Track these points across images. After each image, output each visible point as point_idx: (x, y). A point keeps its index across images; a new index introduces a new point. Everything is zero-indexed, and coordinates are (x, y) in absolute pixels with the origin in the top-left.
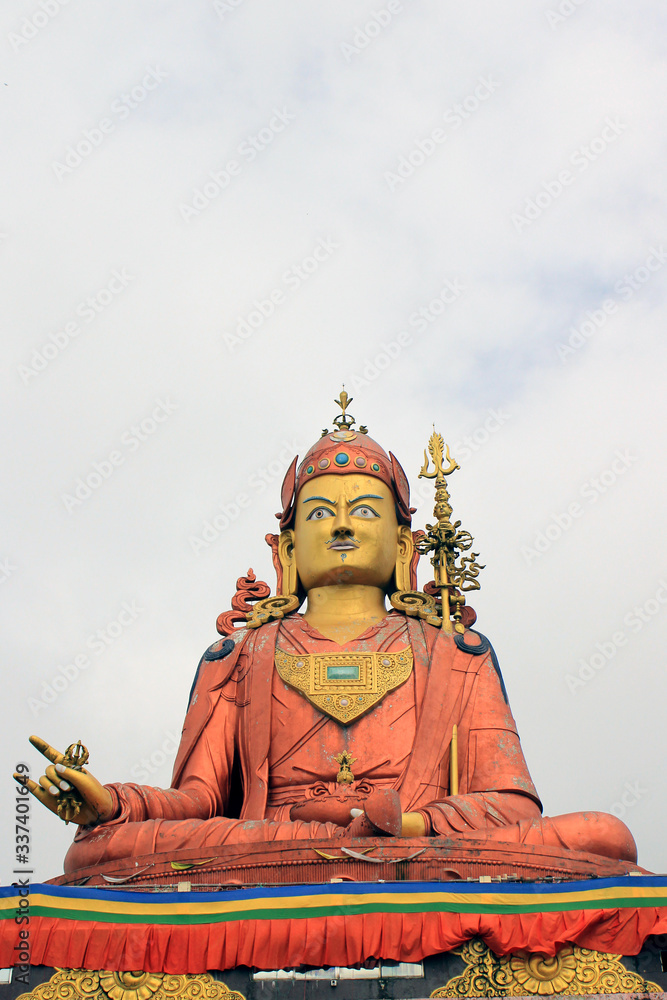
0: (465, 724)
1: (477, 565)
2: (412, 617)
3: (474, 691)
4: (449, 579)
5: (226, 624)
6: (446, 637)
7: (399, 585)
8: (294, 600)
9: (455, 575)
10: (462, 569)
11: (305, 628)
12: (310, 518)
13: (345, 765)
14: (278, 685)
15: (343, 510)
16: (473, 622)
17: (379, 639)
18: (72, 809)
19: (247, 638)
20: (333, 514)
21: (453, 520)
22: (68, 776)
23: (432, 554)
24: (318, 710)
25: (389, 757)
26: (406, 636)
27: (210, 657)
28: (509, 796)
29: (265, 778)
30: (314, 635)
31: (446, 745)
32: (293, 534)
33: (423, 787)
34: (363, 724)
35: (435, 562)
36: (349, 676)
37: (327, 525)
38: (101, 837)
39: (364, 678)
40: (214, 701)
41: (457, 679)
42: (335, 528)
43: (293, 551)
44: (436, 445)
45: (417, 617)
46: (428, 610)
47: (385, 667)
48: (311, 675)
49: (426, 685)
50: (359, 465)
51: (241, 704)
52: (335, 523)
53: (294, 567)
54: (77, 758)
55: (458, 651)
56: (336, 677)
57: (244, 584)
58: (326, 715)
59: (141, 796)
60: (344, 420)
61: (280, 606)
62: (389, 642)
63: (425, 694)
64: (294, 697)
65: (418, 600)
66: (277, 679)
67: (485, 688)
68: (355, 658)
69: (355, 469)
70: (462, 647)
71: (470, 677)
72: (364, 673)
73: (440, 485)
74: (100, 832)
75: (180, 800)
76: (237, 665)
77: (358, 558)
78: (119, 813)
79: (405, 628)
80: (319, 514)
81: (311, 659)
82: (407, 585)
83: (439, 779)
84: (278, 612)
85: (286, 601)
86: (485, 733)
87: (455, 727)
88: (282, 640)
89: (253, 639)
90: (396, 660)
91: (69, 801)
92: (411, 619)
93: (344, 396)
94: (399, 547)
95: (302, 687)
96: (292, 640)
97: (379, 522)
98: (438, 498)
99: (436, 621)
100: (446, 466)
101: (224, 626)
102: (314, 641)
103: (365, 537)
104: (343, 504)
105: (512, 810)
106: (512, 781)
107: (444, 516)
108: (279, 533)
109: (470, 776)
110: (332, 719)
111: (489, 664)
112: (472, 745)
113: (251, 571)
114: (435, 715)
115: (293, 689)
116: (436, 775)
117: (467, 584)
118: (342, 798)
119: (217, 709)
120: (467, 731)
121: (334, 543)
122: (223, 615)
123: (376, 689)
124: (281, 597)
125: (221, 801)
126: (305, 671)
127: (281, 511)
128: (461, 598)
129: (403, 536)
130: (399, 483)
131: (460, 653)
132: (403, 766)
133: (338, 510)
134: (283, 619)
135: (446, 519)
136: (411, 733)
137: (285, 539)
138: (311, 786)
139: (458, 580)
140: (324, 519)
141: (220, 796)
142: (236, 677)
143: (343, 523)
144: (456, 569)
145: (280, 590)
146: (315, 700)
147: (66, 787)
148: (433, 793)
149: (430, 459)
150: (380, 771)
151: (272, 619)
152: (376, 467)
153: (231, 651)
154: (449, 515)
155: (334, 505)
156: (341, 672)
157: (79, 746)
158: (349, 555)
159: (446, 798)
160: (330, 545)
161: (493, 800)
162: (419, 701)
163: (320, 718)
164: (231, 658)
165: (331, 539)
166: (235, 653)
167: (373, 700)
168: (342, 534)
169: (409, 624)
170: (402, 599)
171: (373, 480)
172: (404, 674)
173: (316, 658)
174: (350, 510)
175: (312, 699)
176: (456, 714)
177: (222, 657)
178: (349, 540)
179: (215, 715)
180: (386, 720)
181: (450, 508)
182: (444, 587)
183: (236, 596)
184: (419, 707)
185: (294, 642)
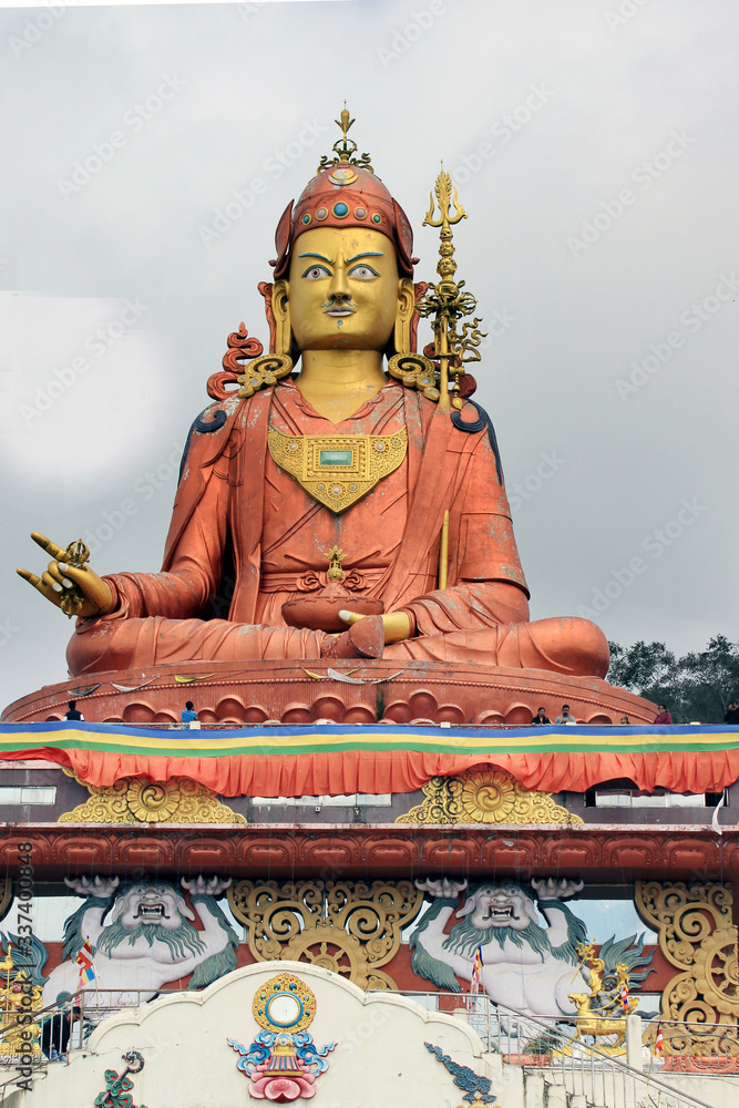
0: (458, 508)
1: (478, 332)
2: (409, 388)
3: (469, 472)
4: (449, 348)
5: (216, 388)
6: (442, 413)
7: (398, 347)
8: (288, 361)
9: (455, 343)
10: (464, 337)
11: (299, 401)
12: (305, 275)
13: (335, 562)
14: (271, 468)
15: (340, 271)
16: (473, 391)
17: (374, 417)
18: (75, 604)
19: (239, 410)
20: (330, 274)
21: (456, 279)
22: (71, 574)
23: (433, 316)
24: (310, 497)
25: (379, 547)
26: (402, 414)
27: (201, 427)
28: (496, 585)
29: (258, 564)
30: (307, 411)
31: (436, 532)
32: (287, 285)
33: (412, 577)
34: (355, 513)
35: (437, 326)
36: (341, 462)
37: (323, 287)
38: (103, 632)
39: (357, 464)
40: (206, 479)
41: (450, 460)
42: (331, 293)
43: (287, 305)
44: (443, 187)
45: (414, 388)
46: (426, 381)
47: (378, 452)
48: (303, 459)
49: (420, 470)
50: (358, 217)
51: (234, 485)
52: (333, 285)
53: (288, 322)
54: (78, 556)
55: (455, 429)
56: (329, 462)
57: (235, 340)
58: (318, 503)
59: (139, 587)
60: (345, 148)
61: (273, 369)
62: (383, 423)
63: (417, 481)
64: (287, 482)
65: (416, 366)
66: (270, 461)
67: (482, 468)
68: (348, 442)
69: (355, 221)
70: (459, 425)
71: (465, 457)
72: (357, 458)
73: (445, 237)
74: (101, 627)
75: (174, 586)
76: (229, 440)
77: (354, 324)
78: (118, 606)
79: (401, 403)
80: (315, 273)
81: (304, 441)
82: (406, 347)
83: (427, 569)
84: (271, 378)
85: (280, 364)
86: (477, 517)
87: (447, 512)
88: (275, 415)
89: (246, 411)
90: (389, 443)
91: (72, 597)
92: (408, 391)
93: (345, 115)
94: (400, 303)
95: (295, 472)
96: (286, 416)
97: (379, 282)
98: (443, 253)
99: (434, 394)
100: (453, 215)
101: (215, 389)
102: (307, 419)
103: (362, 301)
104: (341, 263)
105: (498, 603)
106: (500, 570)
107: (447, 274)
108: (273, 282)
109: (460, 562)
110: (323, 506)
111: (486, 442)
112: (463, 529)
113: (242, 325)
114: (426, 503)
115: (285, 472)
116: (426, 563)
117: (467, 355)
118: (332, 599)
119: (210, 485)
120: (458, 515)
121: (330, 308)
122: (214, 378)
123: (370, 476)
124: (275, 357)
125: (213, 582)
126: (297, 453)
127: (275, 256)
128: (460, 369)
129: (404, 290)
130: (402, 232)
131: (456, 432)
132: (392, 556)
133: (335, 269)
134: (276, 386)
135: (449, 278)
136: (402, 522)
137: (278, 289)
138: (302, 575)
139: (458, 349)
140: (321, 279)
141: (212, 576)
142: (228, 454)
143: (340, 288)
144: (457, 336)
145: (273, 349)
146: (307, 487)
147: (69, 585)
148: (421, 584)
149: (436, 203)
150: (370, 561)
151: (264, 387)
152: (377, 219)
153: (222, 424)
154: (452, 273)
155: (332, 264)
156: (334, 457)
157: (80, 544)
158: (345, 322)
159: (434, 593)
160: (325, 309)
161: (477, 593)
162: (411, 487)
163: (312, 505)
164: (222, 433)
165: (327, 302)
166: (227, 426)
167: (364, 489)
168: (338, 299)
169: (406, 398)
170: (400, 365)
171: (374, 234)
172: (397, 458)
173: (309, 440)
174: (348, 269)
175: (304, 485)
176: (448, 499)
177: (213, 430)
178: (345, 305)
179: (208, 492)
180: (378, 509)
181: (455, 264)
182: (444, 357)
183: (227, 355)
184: (411, 495)
185: (288, 419)
